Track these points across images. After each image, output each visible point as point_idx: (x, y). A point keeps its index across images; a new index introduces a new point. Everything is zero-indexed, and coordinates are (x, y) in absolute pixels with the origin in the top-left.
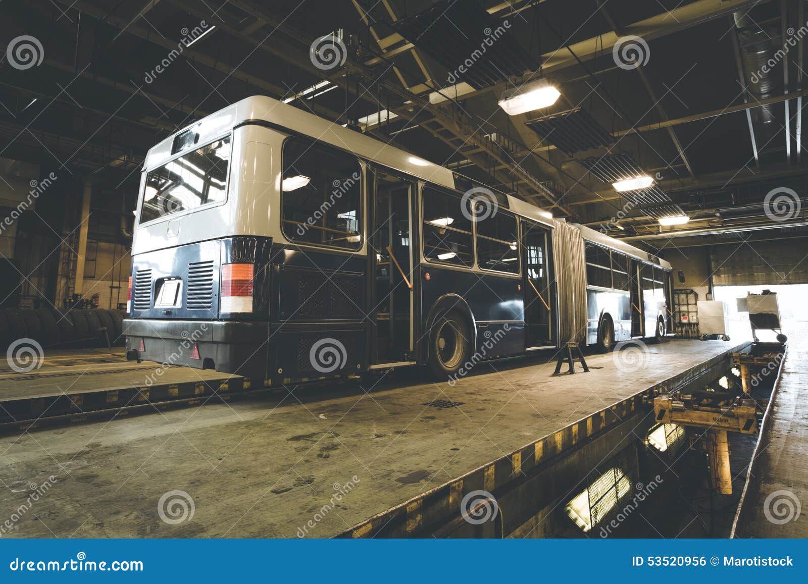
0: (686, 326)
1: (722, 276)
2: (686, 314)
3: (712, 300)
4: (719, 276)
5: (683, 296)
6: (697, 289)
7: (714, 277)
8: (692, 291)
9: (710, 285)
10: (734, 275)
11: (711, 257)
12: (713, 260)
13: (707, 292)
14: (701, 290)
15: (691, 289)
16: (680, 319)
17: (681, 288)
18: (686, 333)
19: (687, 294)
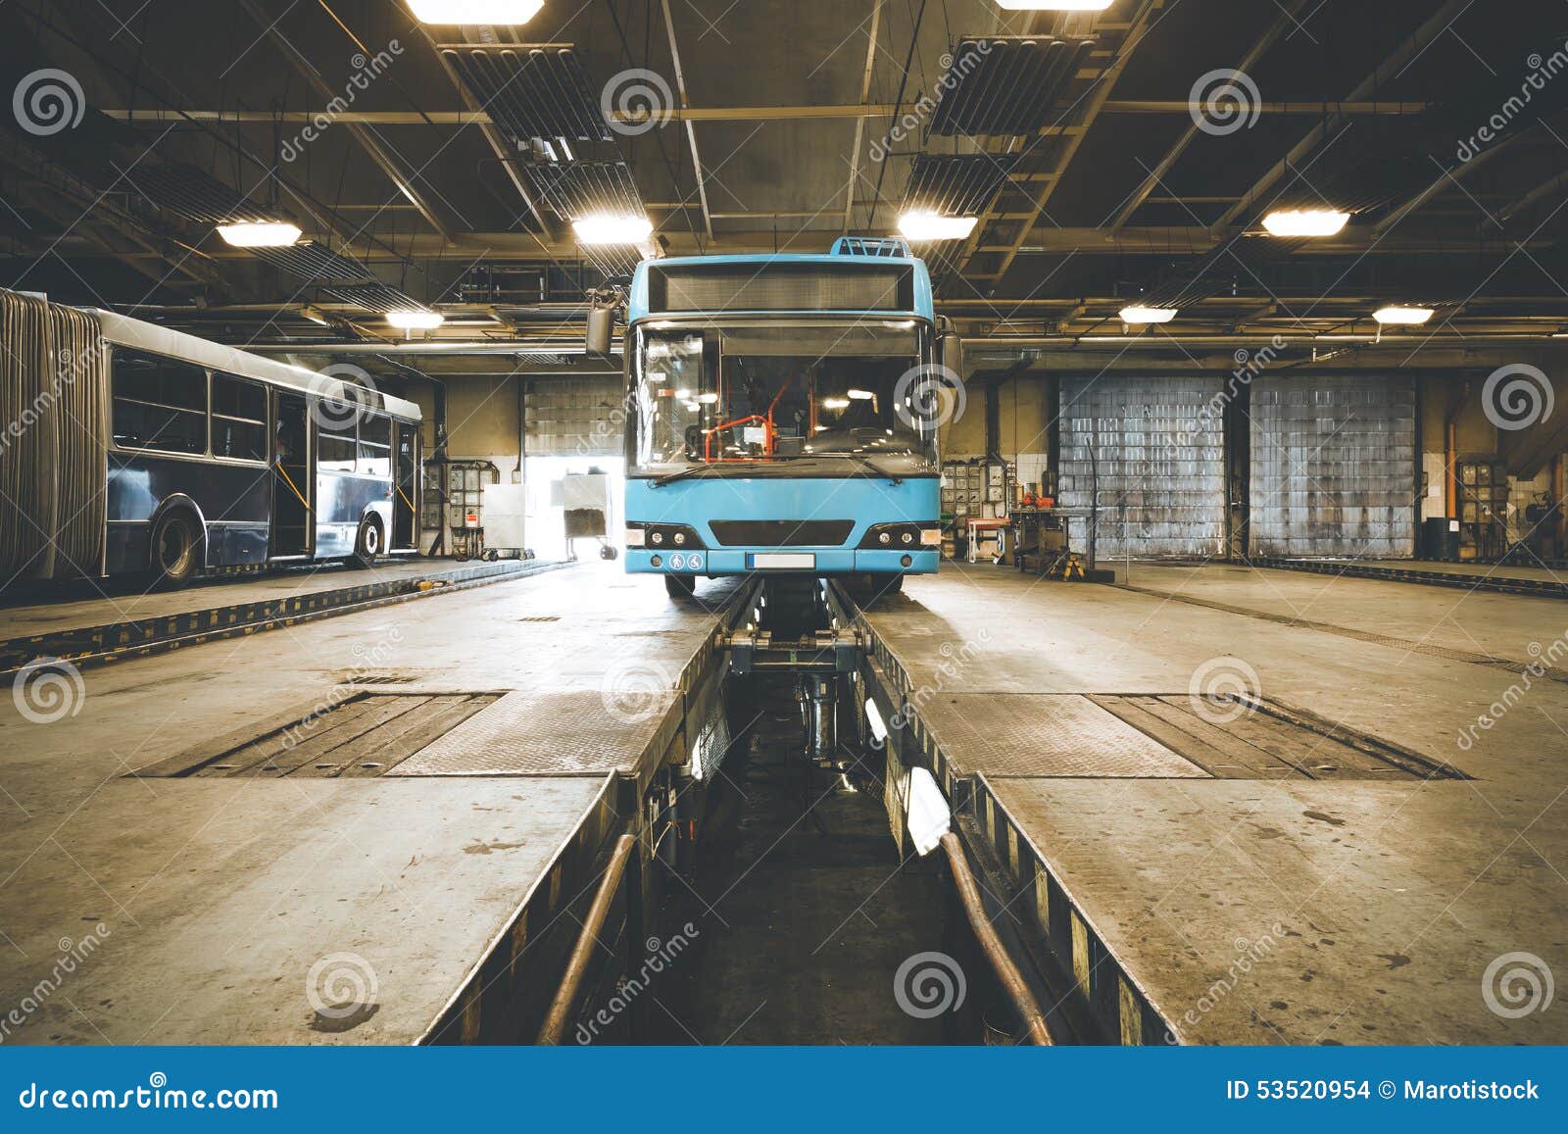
0: (473, 534)
1: (541, 437)
2: (476, 510)
3: (520, 482)
4: (536, 436)
5: (472, 475)
6: (499, 461)
7: (527, 437)
8: (490, 465)
9: (520, 450)
10: (560, 436)
11: (526, 397)
12: (528, 406)
13: (515, 467)
14: (504, 463)
15: (489, 460)
16: (464, 520)
17: (471, 458)
18: (473, 547)
19: (480, 469)
